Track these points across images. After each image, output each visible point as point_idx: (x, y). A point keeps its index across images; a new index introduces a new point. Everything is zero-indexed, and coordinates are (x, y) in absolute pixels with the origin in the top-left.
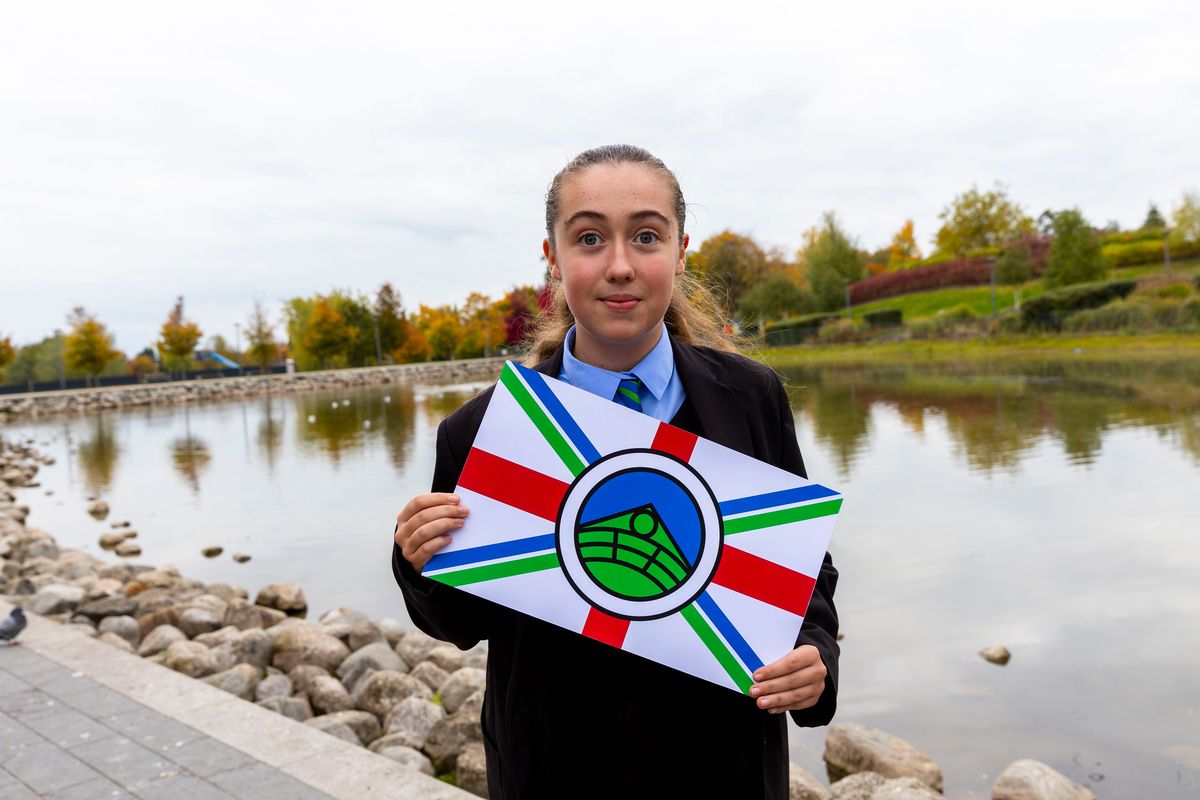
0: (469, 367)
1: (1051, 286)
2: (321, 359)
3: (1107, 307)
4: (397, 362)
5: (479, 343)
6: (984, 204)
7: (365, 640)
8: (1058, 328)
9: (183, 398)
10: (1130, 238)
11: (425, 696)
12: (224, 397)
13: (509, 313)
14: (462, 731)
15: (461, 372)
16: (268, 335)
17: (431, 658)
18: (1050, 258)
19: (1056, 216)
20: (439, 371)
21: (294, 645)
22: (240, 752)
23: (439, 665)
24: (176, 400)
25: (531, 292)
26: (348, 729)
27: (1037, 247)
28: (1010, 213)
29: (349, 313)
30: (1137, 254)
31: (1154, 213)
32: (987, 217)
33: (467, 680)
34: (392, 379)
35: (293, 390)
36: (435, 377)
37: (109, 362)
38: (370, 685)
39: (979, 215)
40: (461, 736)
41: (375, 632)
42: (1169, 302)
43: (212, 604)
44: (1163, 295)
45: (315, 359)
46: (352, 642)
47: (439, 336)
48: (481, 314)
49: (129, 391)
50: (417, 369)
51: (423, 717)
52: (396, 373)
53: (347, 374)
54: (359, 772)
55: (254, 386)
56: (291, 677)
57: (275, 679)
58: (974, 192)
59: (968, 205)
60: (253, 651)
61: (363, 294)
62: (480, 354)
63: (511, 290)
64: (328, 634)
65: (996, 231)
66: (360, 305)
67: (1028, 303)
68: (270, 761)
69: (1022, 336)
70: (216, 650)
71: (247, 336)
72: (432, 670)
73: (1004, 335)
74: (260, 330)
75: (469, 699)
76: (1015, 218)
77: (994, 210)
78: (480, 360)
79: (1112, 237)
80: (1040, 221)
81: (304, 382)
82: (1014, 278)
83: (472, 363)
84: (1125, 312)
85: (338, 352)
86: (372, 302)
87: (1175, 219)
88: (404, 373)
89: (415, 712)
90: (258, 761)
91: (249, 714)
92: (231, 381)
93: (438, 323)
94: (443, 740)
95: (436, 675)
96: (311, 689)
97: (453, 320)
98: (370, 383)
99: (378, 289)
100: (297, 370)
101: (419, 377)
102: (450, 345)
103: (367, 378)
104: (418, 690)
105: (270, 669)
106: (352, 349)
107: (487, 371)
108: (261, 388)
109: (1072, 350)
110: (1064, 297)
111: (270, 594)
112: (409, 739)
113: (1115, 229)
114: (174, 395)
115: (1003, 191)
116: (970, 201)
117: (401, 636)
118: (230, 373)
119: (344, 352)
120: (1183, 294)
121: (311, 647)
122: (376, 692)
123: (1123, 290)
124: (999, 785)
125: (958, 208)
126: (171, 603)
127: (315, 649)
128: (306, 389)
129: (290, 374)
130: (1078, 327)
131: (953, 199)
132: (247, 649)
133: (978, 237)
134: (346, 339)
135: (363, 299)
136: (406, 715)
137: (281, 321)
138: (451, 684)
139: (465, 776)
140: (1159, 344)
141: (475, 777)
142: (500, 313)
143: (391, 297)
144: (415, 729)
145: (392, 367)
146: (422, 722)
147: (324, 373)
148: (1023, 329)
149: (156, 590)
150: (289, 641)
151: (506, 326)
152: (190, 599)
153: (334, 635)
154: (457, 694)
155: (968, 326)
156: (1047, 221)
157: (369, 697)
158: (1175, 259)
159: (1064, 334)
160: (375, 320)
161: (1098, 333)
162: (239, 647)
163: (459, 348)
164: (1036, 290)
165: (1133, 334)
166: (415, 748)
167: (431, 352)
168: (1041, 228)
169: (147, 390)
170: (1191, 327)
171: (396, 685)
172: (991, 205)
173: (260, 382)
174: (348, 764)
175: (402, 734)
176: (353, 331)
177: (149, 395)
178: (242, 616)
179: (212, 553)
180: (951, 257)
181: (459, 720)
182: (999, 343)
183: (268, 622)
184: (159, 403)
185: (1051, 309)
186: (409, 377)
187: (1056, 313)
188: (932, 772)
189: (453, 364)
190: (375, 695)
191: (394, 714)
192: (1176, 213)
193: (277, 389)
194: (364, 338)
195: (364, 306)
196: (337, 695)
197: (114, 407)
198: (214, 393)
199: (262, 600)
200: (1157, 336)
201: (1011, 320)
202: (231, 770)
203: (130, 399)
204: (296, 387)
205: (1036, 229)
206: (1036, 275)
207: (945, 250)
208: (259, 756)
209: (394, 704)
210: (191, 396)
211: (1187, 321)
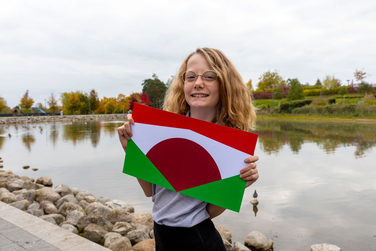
0: (118, 116)
1: (289, 100)
2: (72, 112)
3: (304, 107)
4: (95, 114)
5: (121, 109)
6: (271, 75)
7: (66, 193)
8: (290, 112)
9: (27, 121)
10: (312, 88)
11: (80, 210)
12: (40, 122)
13: (131, 101)
14: (88, 220)
15: (115, 117)
16: (55, 103)
17: (85, 199)
18: (289, 92)
19: (292, 81)
20: (108, 117)
21: (43, 194)
22: (11, 224)
23: (87, 201)
24: (24, 122)
25: (138, 94)
26: (52, 219)
27: (285, 89)
28: (279, 79)
29: (82, 98)
30: (313, 92)
31: (318, 81)
32: (272, 79)
33: (94, 206)
34: (94, 119)
35: (62, 121)
36: (107, 119)
37: (3, 110)
38: (63, 206)
39: (270, 79)
40: (88, 222)
41: (69, 191)
42: (321, 106)
43: (21, 182)
44: (319, 104)
45: (70, 111)
46: (62, 194)
47: (109, 106)
48: (122, 100)
49: (9, 119)
50: (101, 116)
51: (78, 216)
52: (95, 117)
53: (79, 117)
54: (48, 230)
55: (50, 119)
56: (40, 204)
57: (35, 204)
58: (269, 72)
59: (267, 76)
60: (30, 196)
61: (86, 92)
62: (121, 112)
63: (132, 94)
64: (55, 192)
65: (275, 84)
66: (85, 96)
67: (282, 105)
68: (21, 226)
69: (280, 114)
70: (18, 196)
71: (48, 103)
72: (84, 202)
73: (275, 114)
74: (52, 102)
75: (93, 211)
76: (280, 80)
77: (274, 78)
78: (121, 114)
79: (306, 87)
80: (287, 82)
81: (66, 118)
82: (279, 97)
83: (119, 115)
84: (309, 109)
85: (77, 110)
86: (89, 95)
87: (324, 83)
88: (97, 117)
89: (76, 214)
90: (16, 226)
91: (18, 213)
92: (42, 117)
93: (109, 102)
94: (82, 223)
95: (86, 204)
96: (45, 207)
97: (113, 102)
98: (86, 120)
99: (90, 91)
100: (64, 114)
101: (102, 119)
102: (112, 109)
103: (86, 118)
104: (78, 208)
105: (34, 201)
106: (82, 109)
107: (123, 118)
108: (52, 120)
109: (294, 119)
110: (292, 104)
111: (41, 180)
112: (72, 222)
113: (308, 85)
114: (24, 121)
115: (277, 72)
116: (268, 74)
117: (78, 193)
118: (42, 114)
119: (79, 110)
120: (324, 104)
121: (48, 195)
122: (65, 209)
123: (308, 102)
124: (246, 238)
125: (264, 77)
126: (7, 181)
127: (50, 196)
128: (66, 120)
129: (62, 116)
130: (296, 112)
131: (263, 74)
132: (28, 195)
133: (270, 85)
134: (80, 106)
135: (86, 94)
136: (73, 215)
137: (60, 99)
138: (89, 207)
139: (86, 233)
140: (317, 118)
141: (89, 233)
142: (128, 101)
143: (94, 94)
144: (75, 219)
145: (94, 115)
146: (78, 217)
147: (72, 116)
148: (280, 112)
149: (3, 178)
150: (41, 193)
151: (129, 104)
152: (14, 180)
153: (57, 192)
154: (91, 210)
155: (265, 111)
156: (289, 82)
157: (63, 210)
158: (323, 94)
159: (291, 114)
160: (89, 100)
161: (301, 114)
162: (25, 194)
163: (115, 110)
164: (284, 101)
165: (310, 115)
166: (73, 225)
167: (106, 111)
168: (287, 84)
169: (15, 119)
170: (326, 114)
171: (71, 207)
172: (273, 76)
173: (52, 118)
174: (45, 228)
175: (70, 221)
176: (82, 104)
177: (16, 120)
178: (29, 186)
179: (26, 168)
180: (262, 91)
181: (88, 217)
182: (273, 116)
183: (37, 188)
184: (19, 123)
185: (288, 107)
186: (99, 118)
187: (289, 108)
188: (228, 234)
189: (113, 115)
190: (64, 209)
191: (69, 215)
192: (324, 81)
193: (57, 120)
194: (86, 106)
195: (86, 96)
196: (53, 209)
197: (4, 123)
198: (37, 120)
199: (38, 182)
200: (317, 116)
201: (277, 109)
202: (7, 229)
203: (9, 121)
204: (63, 120)
205: (286, 84)
206: (285, 97)
207: (260, 89)
208: (17, 225)
209: (70, 212)
210: (29, 121)
211: (325, 112)
